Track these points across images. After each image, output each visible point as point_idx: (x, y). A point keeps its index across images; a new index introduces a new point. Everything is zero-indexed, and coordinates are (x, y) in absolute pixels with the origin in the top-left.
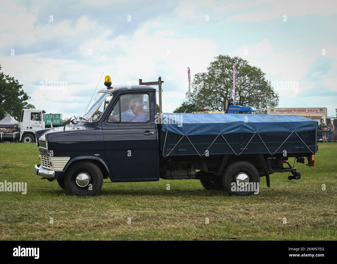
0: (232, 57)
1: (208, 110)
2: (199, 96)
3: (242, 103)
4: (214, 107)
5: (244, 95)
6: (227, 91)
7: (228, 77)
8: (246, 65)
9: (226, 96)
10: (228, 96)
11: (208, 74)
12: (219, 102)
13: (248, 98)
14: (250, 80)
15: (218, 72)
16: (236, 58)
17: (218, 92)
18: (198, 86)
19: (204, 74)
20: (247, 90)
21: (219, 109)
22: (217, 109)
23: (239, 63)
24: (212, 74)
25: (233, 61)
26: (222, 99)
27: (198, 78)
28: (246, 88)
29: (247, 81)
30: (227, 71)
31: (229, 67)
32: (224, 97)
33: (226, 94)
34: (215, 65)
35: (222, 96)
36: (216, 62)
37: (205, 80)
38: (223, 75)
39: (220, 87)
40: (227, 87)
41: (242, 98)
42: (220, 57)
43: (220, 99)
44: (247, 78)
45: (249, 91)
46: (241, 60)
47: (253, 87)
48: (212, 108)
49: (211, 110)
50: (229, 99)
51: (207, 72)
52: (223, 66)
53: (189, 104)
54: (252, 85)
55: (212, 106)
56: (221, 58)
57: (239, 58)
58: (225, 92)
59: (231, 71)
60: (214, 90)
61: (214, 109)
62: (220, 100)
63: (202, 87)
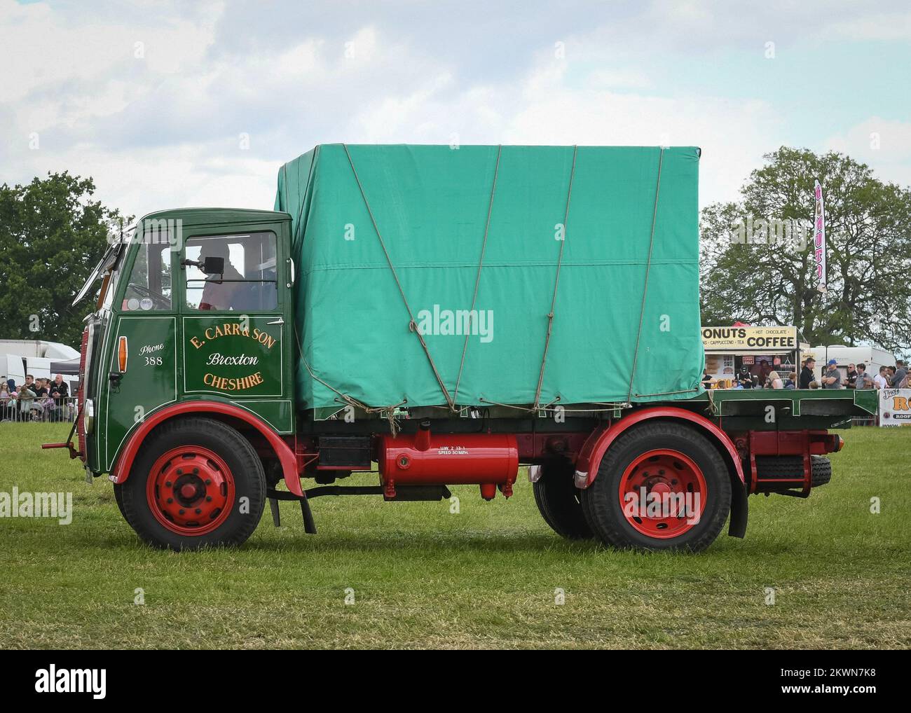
0: (820, 153)
1: (742, 321)
2: (715, 277)
3: (853, 298)
4: (763, 313)
5: (858, 275)
6: (804, 261)
8: (866, 180)
9: (802, 279)
10: (808, 277)
11: (743, 208)
12: (779, 297)
13: (871, 284)
14: (879, 228)
15: (776, 202)
16: (835, 158)
17: (774, 264)
18: (713, 245)
19: (730, 209)
20: (867, 259)
21: (779, 318)
22: (773, 318)
23: (841, 172)
25: (824, 166)
26: (789, 288)
27: (712, 220)
28: (866, 252)
29: (868, 231)
30: (804, 199)
31: (808, 184)
32: (793, 280)
33: (802, 272)
34: (767, 178)
35: (788, 276)
36: (770, 171)
38: (793, 212)
39: (781, 249)
41: (851, 283)
42: (782, 155)
43: (782, 286)
44: (868, 221)
45: (875, 263)
46: (848, 164)
47: (886, 249)
48: (757, 316)
49: (754, 321)
50: (809, 287)
51: (740, 200)
52: (791, 182)
54: (883, 243)
55: (757, 310)
56: (786, 157)
57: (845, 157)
58: (799, 265)
60: (764, 259)
61: (761, 318)
62: (781, 290)
63: (726, 248)
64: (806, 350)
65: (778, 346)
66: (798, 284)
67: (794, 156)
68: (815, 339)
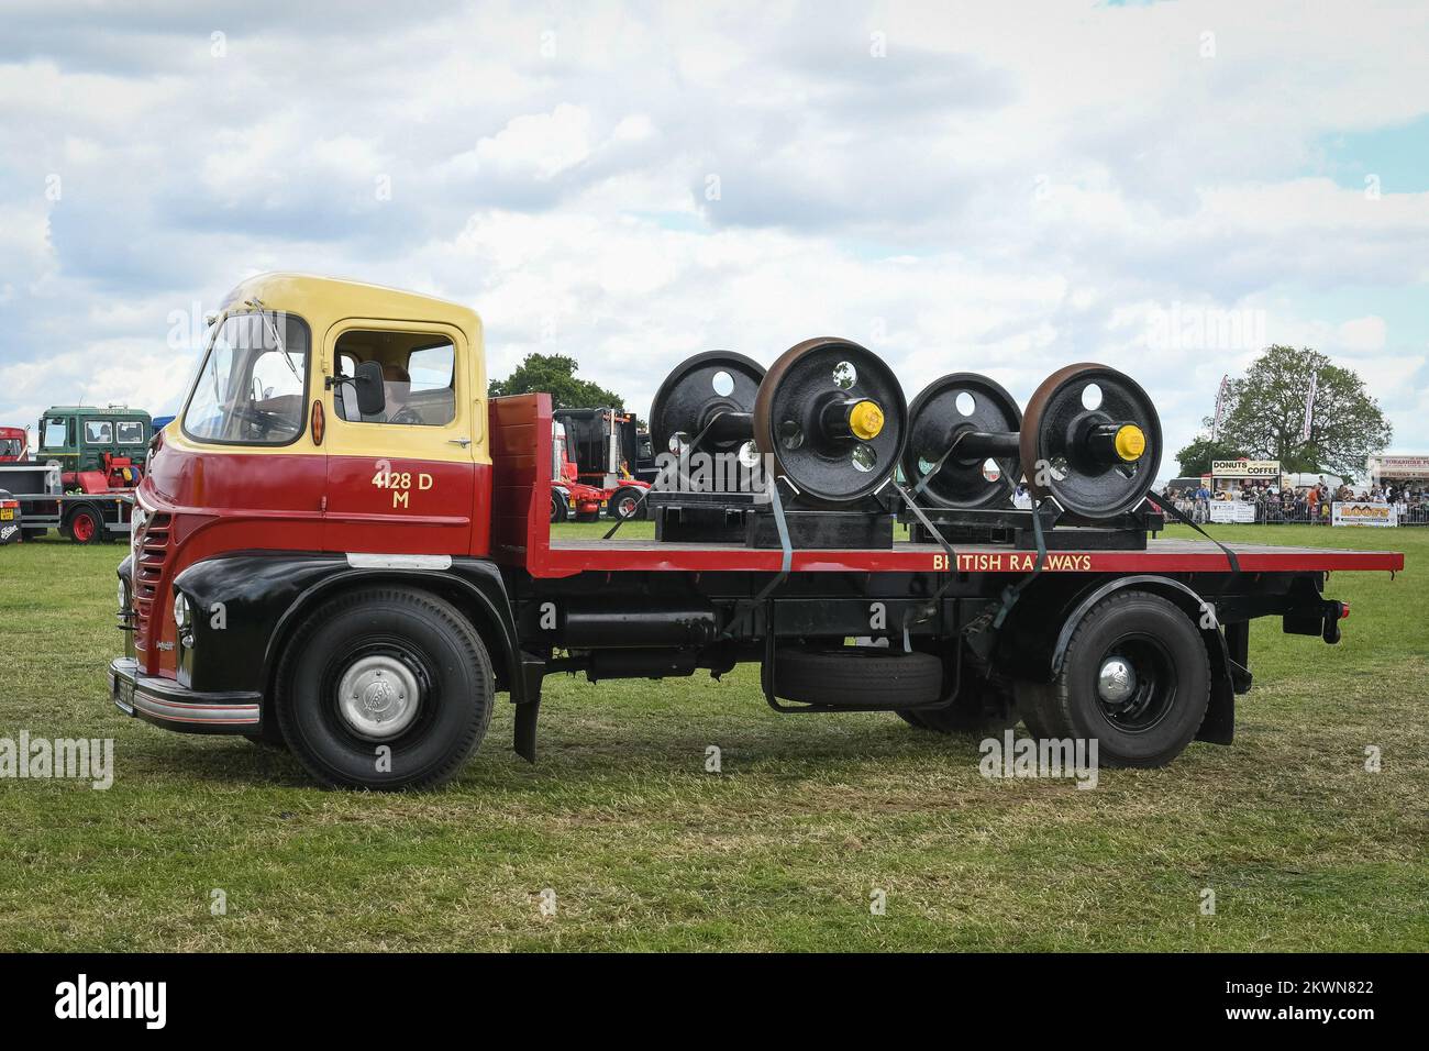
0: (1298, 349)
2: (1228, 425)
3: (1316, 439)
4: (1259, 449)
5: (1319, 424)
6: (1285, 416)
7: (1288, 388)
8: (1326, 366)
9: (1284, 427)
10: (1288, 425)
11: (1247, 382)
12: (1269, 438)
13: (1328, 430)
14: (1335, 396)
15: (1269, 377)
16: (1307, 352)
17: (1267, 417)
18: (1228, 405)
19: (1240, 382)
20: (1326, 415)
23: (1311, 360)
24: (1256, 384)
25: (1300, 359)
26: (1276, 432)
27: (1229, 390)
28: (1326, 410)
29: (1327, 397)
30: (1287, 377)
31: (1289, 368)
32: (1279, 428)
33: (1285, 422)
34: (1264, 364)
35: (1275, 425)
36: (1265, 359)
37: (1241, 394)
38: (1279, 385)
39: (1271, 408)
40: (1285, 410)
41: (1315, 429)
42: (1273, 350)
43: (1271, 431)
44: (1327, 391)
45: (1331, 417)
46: (1316, 355)
47: (1338, 409)
50: (1289, 431)
51: (1246, 377)
52: (1278, 367)
53: (1208, 440)
54: (1337, 405)
55: (1255, 446)
56: (1276, 352)
57: (1313, 351)
58: (1282, 418)
59: (1295, 376)
60: (1260, 414)
62: (1271, 434)
63: (1236, 406)
64: (1285, 475)
65: (1267, 473)
66: (1281, 430)
67: (1283, 350)
68: (1291, 465)
